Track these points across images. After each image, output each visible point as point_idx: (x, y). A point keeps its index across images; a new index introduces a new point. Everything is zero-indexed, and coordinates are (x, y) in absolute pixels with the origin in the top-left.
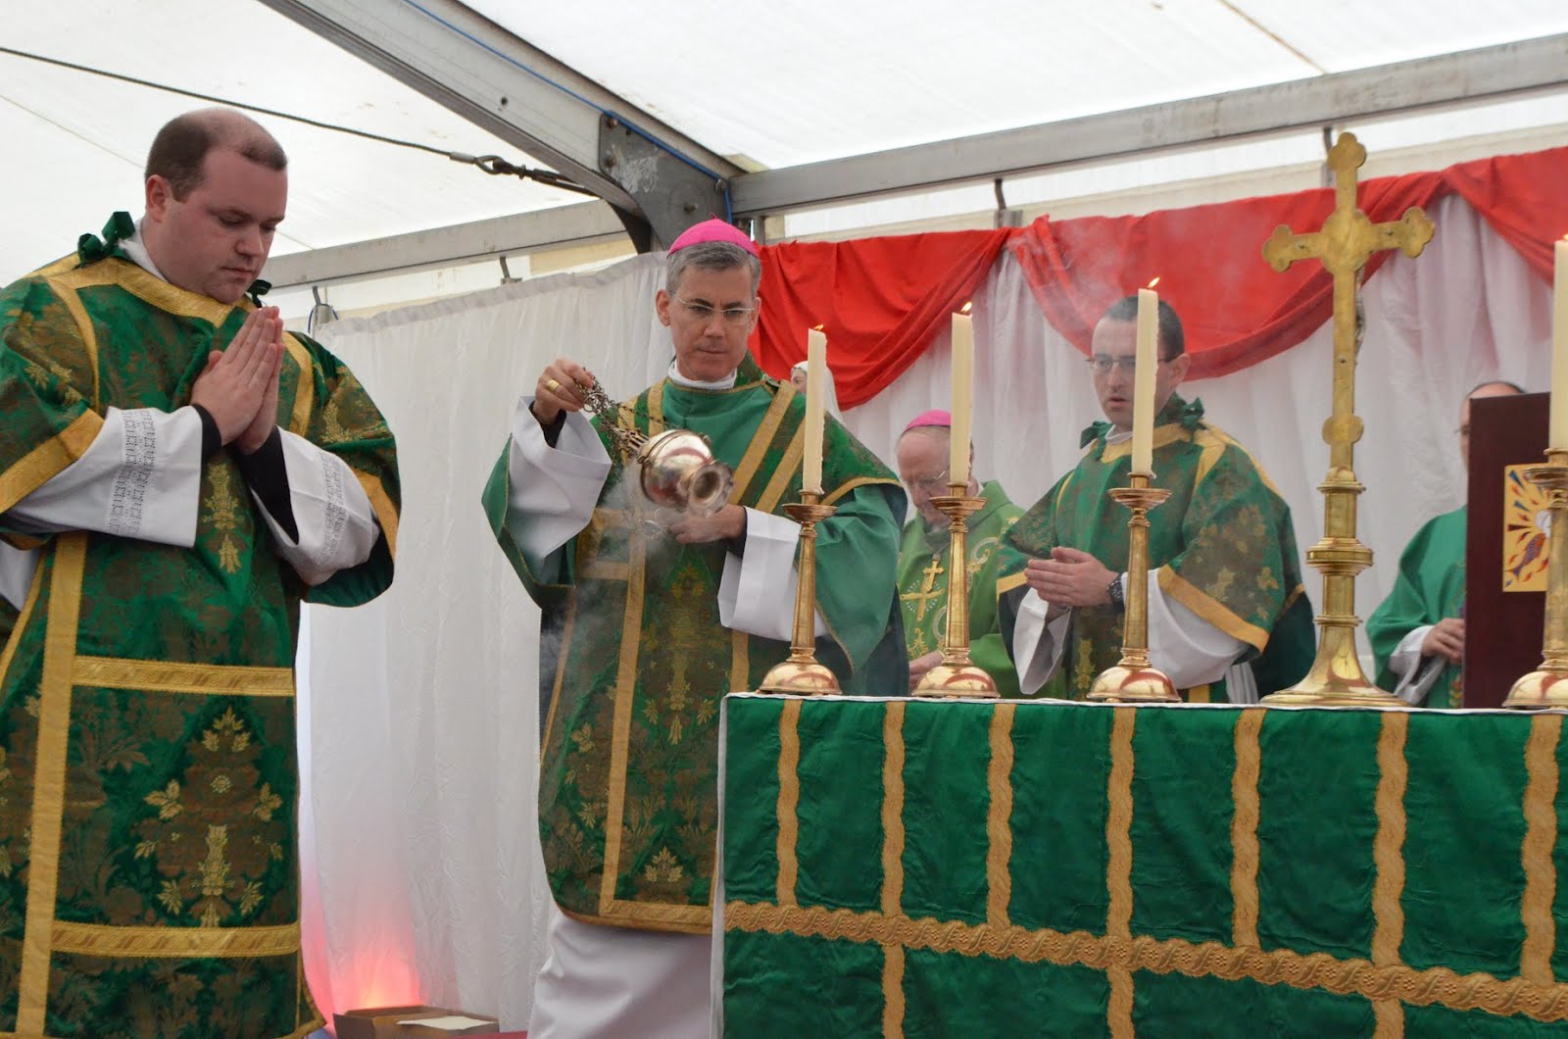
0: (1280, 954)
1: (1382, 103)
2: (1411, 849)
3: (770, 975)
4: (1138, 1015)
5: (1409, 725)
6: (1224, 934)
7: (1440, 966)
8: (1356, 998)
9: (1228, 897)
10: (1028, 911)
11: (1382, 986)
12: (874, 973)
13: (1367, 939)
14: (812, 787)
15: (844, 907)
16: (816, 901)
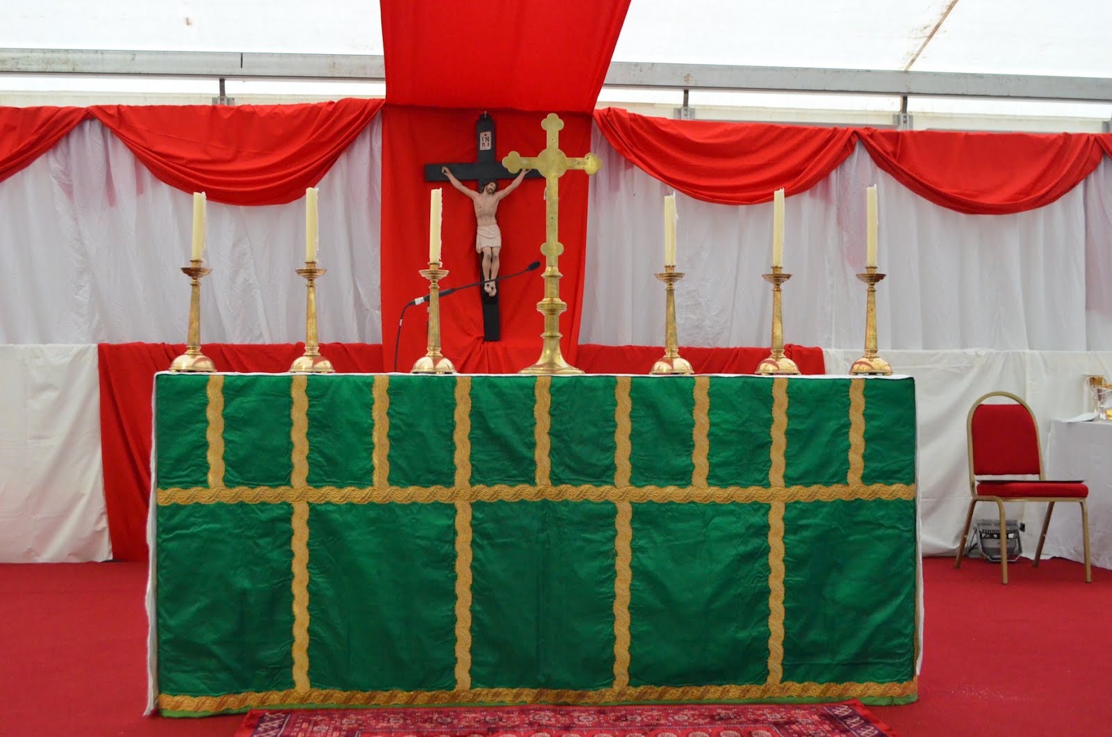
0: (563, 487)
2: (633, 436)
3: (205, 526)
4: (475, 522)
5: (632, 382)
6: (531, 481)
7: (651, 485)
8: (608, 503)
9: (533, 463)
10: (399, 476)
11: (621, 496)
12: (287, 518)
13: (612, 477)
14: (232, 423)
15: (263, 485)
16: (239, 484)
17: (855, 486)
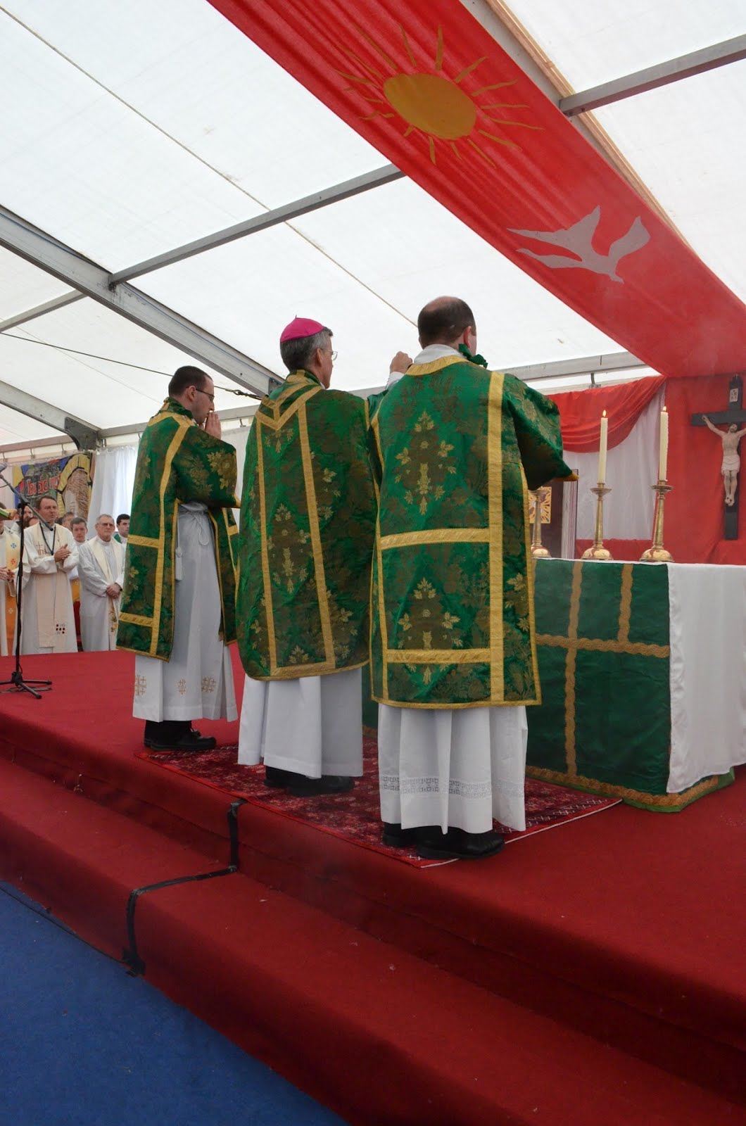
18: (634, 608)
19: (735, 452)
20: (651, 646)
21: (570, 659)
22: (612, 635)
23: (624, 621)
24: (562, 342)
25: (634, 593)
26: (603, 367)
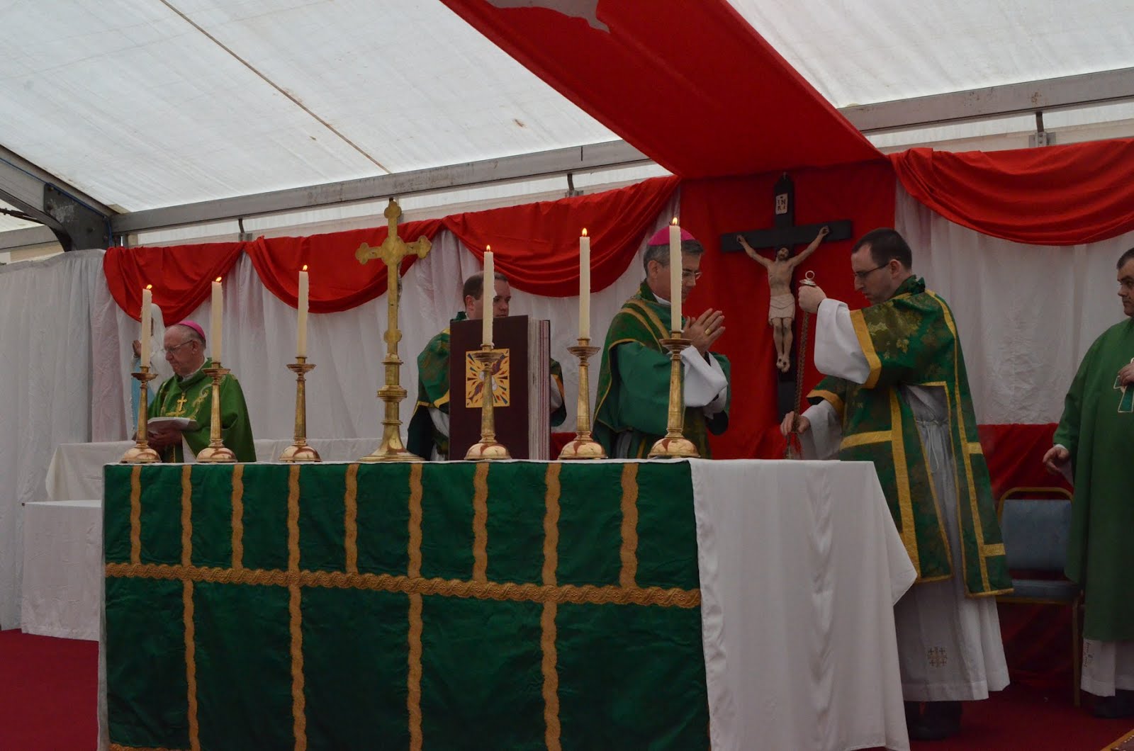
0: (367, 575)
1: (415, 188)
2: (424, 525)
3: (129, 597)
4: (303, 606)
5: (423, 468)
6: (342, 568)
7: (438, 577)
8: (401, 593)
9: (343, 550)
10: (251, 561)
11: (412, 588)
12: (179, 593)
13: (406, 567)
14: (147, 507)
15: (164, 563)
16: (150, 561)
17: (627, 588)
18: (642, 533)
19: (787, 289)
20: (671, 592)
21: (548, 622)
22: (612, 577)
23: (628, 555)
24: (521, 125)
25: (641, 508)
26: (585, 163)
